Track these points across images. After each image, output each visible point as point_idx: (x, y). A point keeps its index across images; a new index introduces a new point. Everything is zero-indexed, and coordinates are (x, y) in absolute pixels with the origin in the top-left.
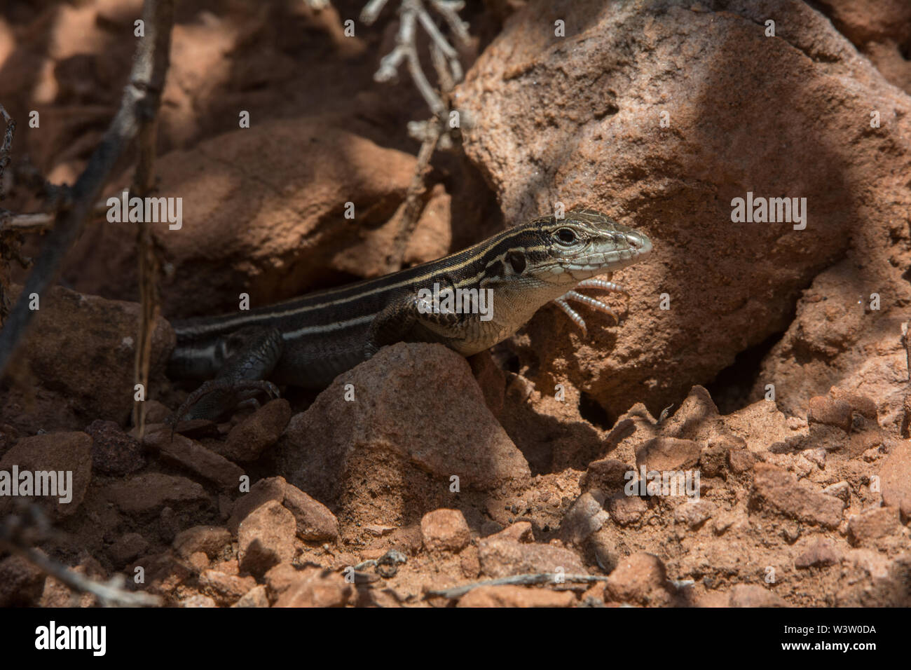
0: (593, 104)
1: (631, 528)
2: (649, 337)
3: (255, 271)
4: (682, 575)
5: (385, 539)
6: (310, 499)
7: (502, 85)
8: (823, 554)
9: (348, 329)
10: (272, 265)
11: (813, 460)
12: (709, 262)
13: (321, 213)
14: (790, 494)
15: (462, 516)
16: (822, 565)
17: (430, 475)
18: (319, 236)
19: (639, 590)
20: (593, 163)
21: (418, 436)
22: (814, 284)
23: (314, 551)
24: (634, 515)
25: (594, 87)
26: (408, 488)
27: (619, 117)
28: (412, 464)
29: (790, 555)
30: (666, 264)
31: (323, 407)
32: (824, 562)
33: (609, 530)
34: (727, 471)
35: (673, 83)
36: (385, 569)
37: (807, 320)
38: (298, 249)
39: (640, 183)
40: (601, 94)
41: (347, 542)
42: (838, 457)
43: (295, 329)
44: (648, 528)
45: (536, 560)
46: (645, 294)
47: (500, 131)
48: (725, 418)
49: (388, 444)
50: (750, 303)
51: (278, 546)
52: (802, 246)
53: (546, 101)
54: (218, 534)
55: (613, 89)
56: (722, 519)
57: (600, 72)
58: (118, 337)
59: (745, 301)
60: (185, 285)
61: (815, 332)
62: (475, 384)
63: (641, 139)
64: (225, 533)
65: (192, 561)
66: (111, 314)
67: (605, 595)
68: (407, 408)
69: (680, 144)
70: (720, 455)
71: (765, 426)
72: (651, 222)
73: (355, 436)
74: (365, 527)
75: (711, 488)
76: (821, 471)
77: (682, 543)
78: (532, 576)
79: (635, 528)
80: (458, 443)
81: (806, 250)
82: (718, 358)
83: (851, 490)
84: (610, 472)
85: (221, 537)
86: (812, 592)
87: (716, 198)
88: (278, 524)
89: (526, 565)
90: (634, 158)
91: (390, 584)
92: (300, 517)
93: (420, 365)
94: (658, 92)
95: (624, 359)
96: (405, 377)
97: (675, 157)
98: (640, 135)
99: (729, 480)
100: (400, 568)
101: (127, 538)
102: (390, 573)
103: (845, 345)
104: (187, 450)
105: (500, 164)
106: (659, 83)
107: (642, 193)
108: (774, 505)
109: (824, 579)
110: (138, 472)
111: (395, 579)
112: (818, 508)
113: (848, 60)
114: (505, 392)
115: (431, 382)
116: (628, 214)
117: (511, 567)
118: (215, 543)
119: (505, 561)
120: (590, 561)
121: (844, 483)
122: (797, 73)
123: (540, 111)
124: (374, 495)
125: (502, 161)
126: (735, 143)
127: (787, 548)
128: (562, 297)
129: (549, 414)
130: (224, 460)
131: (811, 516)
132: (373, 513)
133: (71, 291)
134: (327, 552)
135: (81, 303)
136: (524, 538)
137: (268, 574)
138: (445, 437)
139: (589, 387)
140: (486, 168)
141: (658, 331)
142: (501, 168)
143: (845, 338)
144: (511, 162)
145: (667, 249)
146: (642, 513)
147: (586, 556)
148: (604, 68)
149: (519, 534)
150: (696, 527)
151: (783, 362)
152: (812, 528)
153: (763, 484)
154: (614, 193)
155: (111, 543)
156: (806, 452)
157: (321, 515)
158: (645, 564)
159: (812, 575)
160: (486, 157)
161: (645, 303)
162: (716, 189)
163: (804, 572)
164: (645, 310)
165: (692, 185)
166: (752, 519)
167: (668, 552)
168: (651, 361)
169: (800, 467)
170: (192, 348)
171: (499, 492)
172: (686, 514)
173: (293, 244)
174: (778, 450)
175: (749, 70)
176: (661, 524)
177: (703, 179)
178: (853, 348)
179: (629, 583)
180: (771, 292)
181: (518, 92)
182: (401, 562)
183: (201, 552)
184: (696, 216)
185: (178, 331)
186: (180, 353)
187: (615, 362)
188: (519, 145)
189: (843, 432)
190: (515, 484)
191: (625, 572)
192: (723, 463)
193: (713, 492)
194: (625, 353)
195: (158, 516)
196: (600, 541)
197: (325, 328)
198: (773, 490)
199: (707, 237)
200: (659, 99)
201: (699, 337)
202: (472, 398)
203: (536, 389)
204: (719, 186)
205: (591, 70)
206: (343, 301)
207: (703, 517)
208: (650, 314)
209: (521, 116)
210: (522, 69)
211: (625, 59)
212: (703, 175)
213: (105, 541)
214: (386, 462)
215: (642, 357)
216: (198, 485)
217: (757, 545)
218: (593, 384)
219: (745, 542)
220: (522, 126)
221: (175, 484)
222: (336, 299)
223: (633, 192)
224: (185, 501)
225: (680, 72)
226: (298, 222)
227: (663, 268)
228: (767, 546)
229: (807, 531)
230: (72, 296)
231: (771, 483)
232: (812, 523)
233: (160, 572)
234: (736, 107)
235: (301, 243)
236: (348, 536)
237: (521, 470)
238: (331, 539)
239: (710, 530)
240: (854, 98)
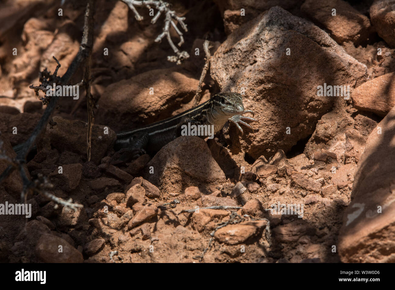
0: (250, 60)
1: (254, 193)
2: (267, 135)
3: (146, 117)
4: (268, 207)
5: (176, 197)
6: (151, 184)
7: (223, 55)
8: (313, 200)
9: (169, 130)
10: (151, 115)
11: (314, 172)
12: (286, 111)
13: (167, 98)
14: (303, 181)
15: (198, 188)
16: (312, 203)
17: (191, 177)
18: (167, 106)
19: (252, 211)
20: (248, 78)
21: (187, 165)
22: (322, 118)
23: (152, 200)
24: (255, 189)
25: (250, 55)
26: (184, 181)
27: (257, 63)
28: (185, 173)
29: (303, 201)
30: (272, 111)
31: (158, 156)
32: (313, 202)
33: (246, 193)
34: (286, 175)
35: (274, 53)
36: (172, 205)
37: (318, 130)
38: (160, 110)
39: (263, 85)
40: (252, 57)
41: (164, 199)
42: (323, 171)
43: (153, 132)
44: (260, 193)
45: (220, 202)
46: (265, 121)
47: (221, 70)
48: (288, 160)
49: (177, 167)
50: (300, 124)
51: (139, 198)
52: (317, 106)
53: (235, 60)
54: (121, 195)
55: (255, 55)
56: (282, 189)
57: (252, 50)
58: (97, 136)
59: (299, 124)
60: (124, 121)
61: (321, 133)
62: (208, 149)
63: (263, 70)
64: (123, 195)
65: (111, 203)
66: (95, 129)
67: (241, 213)
68: (184, 156)
69: (276, 72)
70: (284, 170)
71: (301, 162)
72: (267, 98)
73: (167, 164)
74: (170, 194)
75: (281, 181)
76: (316, 175)
77: (269, 197)
78: (218, 207)
79: (256, 193)
80: (201, 167)
81: (319, 107)
82: (291, 142)
83: (325, 181)
84: (248, 175)
85: (121, 196)
86: (310, 212)
87: (288, 90)
88: (139, 191)
89: (216, 203)
90: (261, 77)
91: (173, 210)
92: (147, 190)
93: (189, 142)
94: (269, 56)
95: (259, 142)
96: (184, 146)
97: (274, 76)
98: (263, 69)
99: (287, 178)
100: (178, 205)
101: (92, 197)
102: (174, 207)
103: (331, 137)
104: (114, 170)
105: (221, 80)
106: (270, 53)
107: (264, 88)
108: (298, 185)
109: (313, 208)
110: (99, 177)
111: (175, 208)
112: (313, 186)
113: (333, 46)
114: (220, 152)
115: (193, 148)
116: (259, 95)
117: (211, 204)
118: (120, 198)
119: (210, 202)
120: (240, 203)
121: (323, 178)
122: (315, 50)
123: (233, 63)
124: (173, 184)
125: (222, 79)
126: (294, 72)
127: (302, 199)
128: (236, 121)
129: (234, 160)
130: (126, 173)
131: (310, 188)
132: (172, 189)
133: (82, 121)
134: (156, 201)
135: (86, 125)
136: (218, 196)
137: (133, 206)
138: (196, 165)
139: (248, 151)
140: (217, 81)
141: (270, 133)
142: (221, 81)
143: (331, 135)
144: (224, 79)
145: (272, 106)
146: (258, 188)
147: (238, 202)
148: (253, 48)
149: (217, 194)
150: (274, 192)
151: (311, 144)
152: (311, 192)
153: (294, 178)
154: (255, 88)
155: (87, 198)
156: (311, 169)
157: (154, 189)
158: (255, 203)
159: (310, 207)
160: (217, 78)
161: (265, 124)
162: (288, 87)
163: (307, 206)
164: (265, 126)
165: (280, 86)
166: (292, 189)
167: (265, 200)
168: (268, 143)
169: (309, 174)
170: (122, 140)
171: (214, 183)
172: (270, 188)
173: (158, 108)
174: (303, 168)
175: (299, 49)
176: (264, 192)
177: (283, 83)
178: (333, 138)
179: (249, 209)
180: (307, 121)
181: (227, 57)
182: (178, 203)
183: (115, 200)
184: (282, 96)
185: (118, 135)
186: (118, 141)
187: (256, 143)
188: (227, 74)
189: (325, 163)
190: (220, 181)
191: (248, 205)
192: (285, 172)
193: (282, 182)
194: (259, 140)
195: (104, 191)
196: (243, 197)
197: (162, 131)
198: (298, 180)
199: (285, 102)
200: (269, 58)
201: (284, 135)
202: (207, 153)
203: (230, 152)
204: (289, 86)
205: (249, 49)
206: (168, 122)
207: (276, 189)
208: (267, 127)
209: (228, 65)
210: (228, 50)
211: (259, 45)
212: (283, 82)
213: (86, 198)
214: (177, 173)
215: (265, 142)
216: (117, 181)
217: (293, 198)
218: (249, 150)
219: (289, 197)
220: (228, 68)
221: (110, 180)
222: (166, 121)
223: (261, 88)
224: (113, 186)
225: (276, 49)
226: (160, 101)
227: (271, 113)
228: (296, 198)
229: (309, 193)
230: (83, 123)
231: (297, 177)
232: (311, 191)
233: (101, 207)
234: (294, 60)
235: (161, 108)
236: (164, 197)
237: (222, 176)
238: (158, 197)
239: (278, 193)
240: (334, 58)
